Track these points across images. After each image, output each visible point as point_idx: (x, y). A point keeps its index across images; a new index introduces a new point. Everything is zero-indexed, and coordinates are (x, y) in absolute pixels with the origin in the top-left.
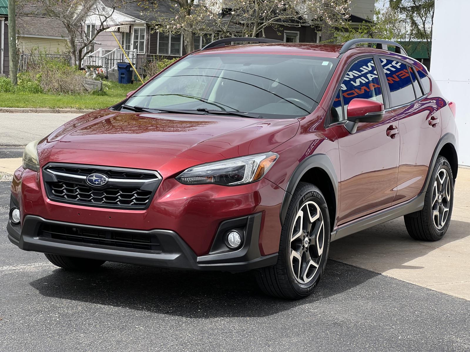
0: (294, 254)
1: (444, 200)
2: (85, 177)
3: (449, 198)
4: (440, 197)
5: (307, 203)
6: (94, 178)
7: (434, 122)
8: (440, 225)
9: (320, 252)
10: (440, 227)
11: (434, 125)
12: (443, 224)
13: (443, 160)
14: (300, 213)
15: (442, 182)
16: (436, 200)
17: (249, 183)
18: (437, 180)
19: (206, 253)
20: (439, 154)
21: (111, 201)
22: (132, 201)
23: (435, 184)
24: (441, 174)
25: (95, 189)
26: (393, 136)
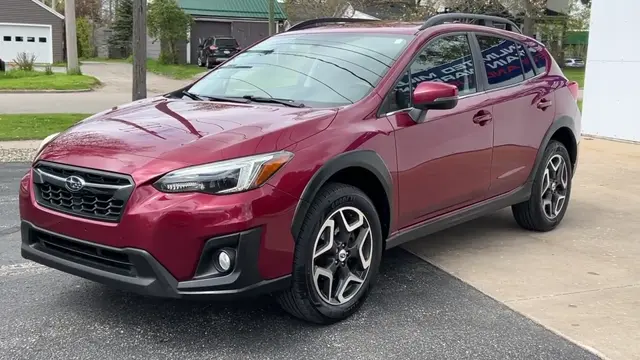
0: (319, 271)
1: (560, 188)
2: (65, 180)
3: (565, 185)
4: (554, 184)
5: (341, 210)
6: (72, 181)
7: (545, 104)
8: (553, 213)
9: (366, 264)
10: (552, 217)
11: (544, 109)
12: (557, 213)
13: (558, 145)
14: (330, 223)
15: (555, 169)
16: (549, 189)
17: (244, 191)
18: (550, 167)
19: (190, 278)
20: (552, 138)
21: (89, 210)
22: (107, 211)
23: (547, 171)
24: (555, 161)
25: (74, 194)
26: (482, 123)
